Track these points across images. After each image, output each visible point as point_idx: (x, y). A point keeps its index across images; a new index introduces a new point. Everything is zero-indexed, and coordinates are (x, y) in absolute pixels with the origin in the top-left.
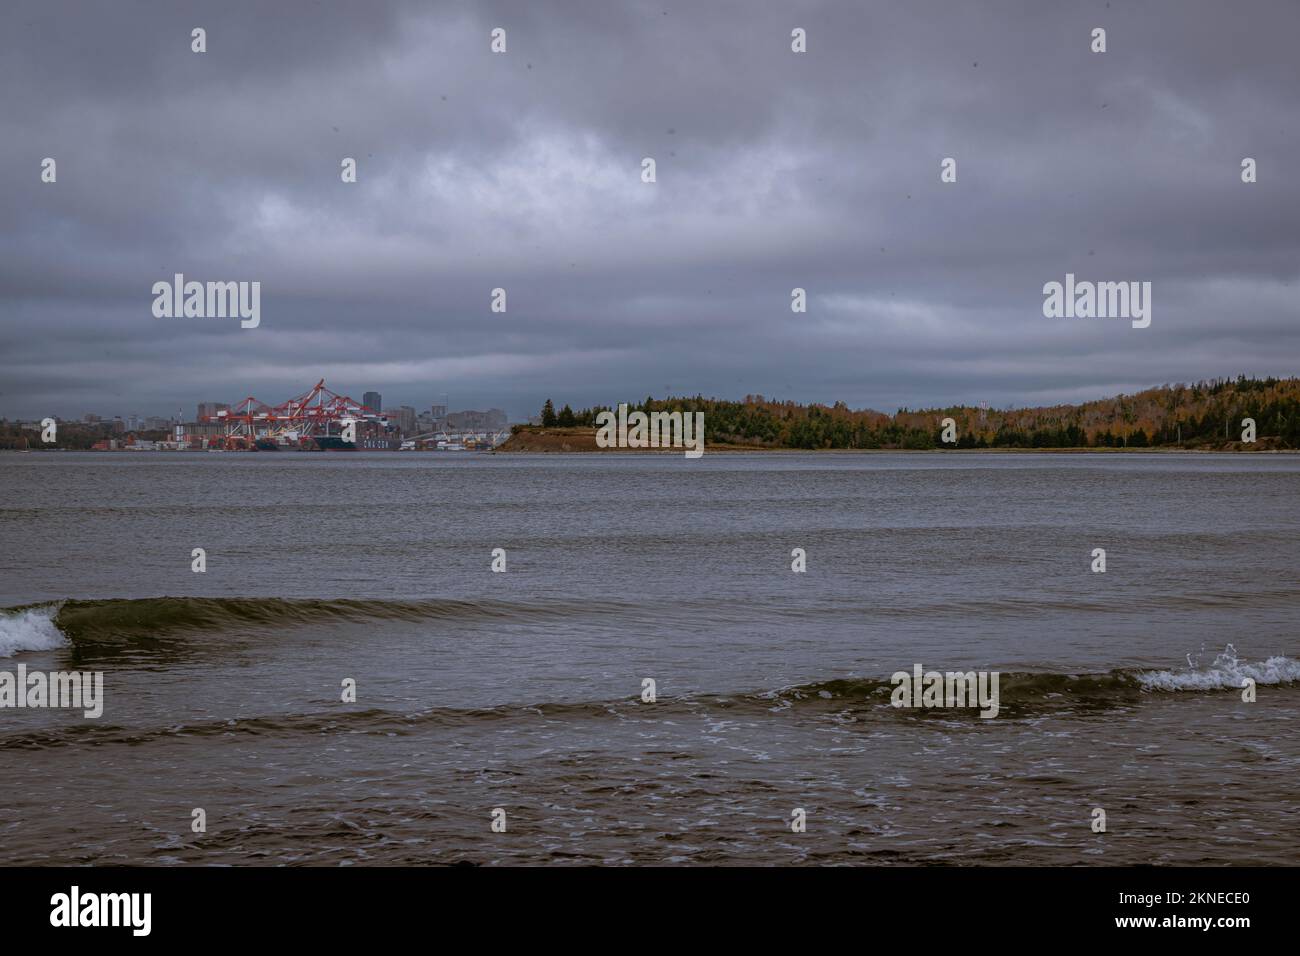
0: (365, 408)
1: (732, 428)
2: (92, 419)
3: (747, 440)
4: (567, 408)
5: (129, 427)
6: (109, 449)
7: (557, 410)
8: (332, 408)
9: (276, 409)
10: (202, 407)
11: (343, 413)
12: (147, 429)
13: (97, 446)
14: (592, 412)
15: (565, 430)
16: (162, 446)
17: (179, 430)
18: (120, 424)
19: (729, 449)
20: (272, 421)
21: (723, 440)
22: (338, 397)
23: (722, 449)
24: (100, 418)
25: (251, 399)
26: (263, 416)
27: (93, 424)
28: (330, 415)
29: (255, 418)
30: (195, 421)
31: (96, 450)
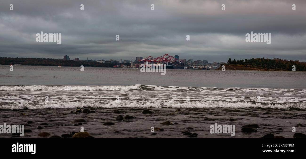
0: (176, 59)
1: (274, 66)
2: (111, 60)
3: (279, 69)
4: (234, 60)
5: (120, 62)
6: (117, 67)
7: (232, 60)
8: (169, 59)
9: (155, 59)
10: (137, 58)
11: (171, 60)
12: (124, 63)
13: (114, 66)
14: (239, 61)
15: (235, 65)
16: (129, 67)
17: (132, 64)
18: (118, 61)
19: (275, 71)
20: (155, 61)
21: (273, 68)
22: (170, 56)
23: (273, 70)
24: (113, 60)
25: (150, 56)
26: (153, 60)
27: (112, 61)
28: (168, 60)
29: (151, 61)
30: (135, 61)
31: (114, 67)
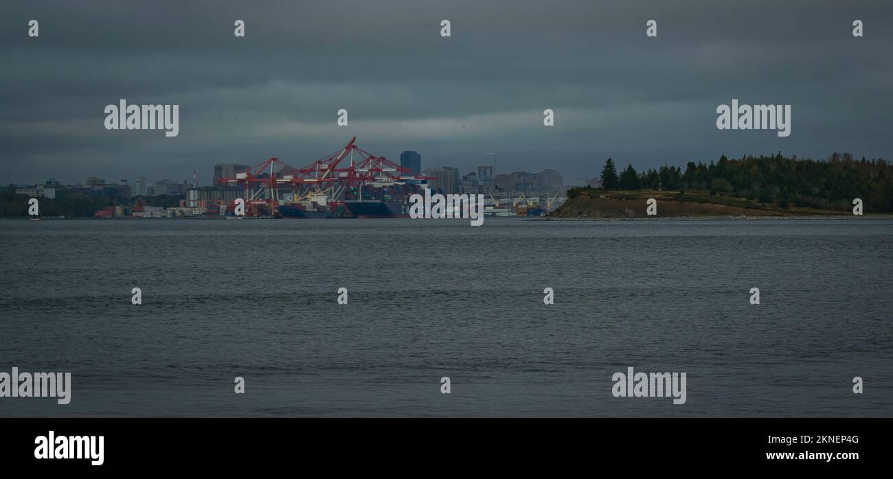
0: (403, 170)
1: (816, 190)
2: (94, 182)
3: (833, 204)
4: (630, 168)
5: (137, 191)
6: (114, 216)
7: (619, 170)
8: (365, 170)
9: (302, 171)
10: (219, 168)
11: (378, 175)
12: (156, 194)
13: (100, 213)
14: (658, 172)
15: (628, 193)
16: (174, 213)
17: (193, 195)
18: (127, 188)
19: (813, 214)
20: (298, 184)
21: (806, 204)
22: (372, 157)
23: (805, 214)
24: (103, 181)
25: (275, 159)
26: (288, 178)
27: (97, 188)
28: (363, 177)
29: (279, 181)
30: (210, 184)
31: (99, 218)
